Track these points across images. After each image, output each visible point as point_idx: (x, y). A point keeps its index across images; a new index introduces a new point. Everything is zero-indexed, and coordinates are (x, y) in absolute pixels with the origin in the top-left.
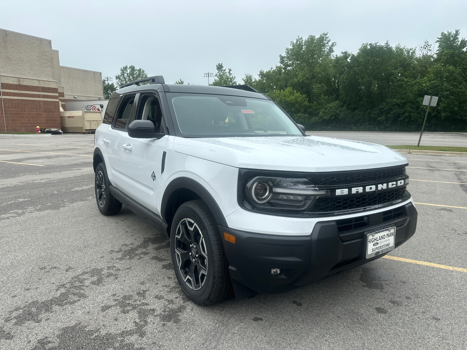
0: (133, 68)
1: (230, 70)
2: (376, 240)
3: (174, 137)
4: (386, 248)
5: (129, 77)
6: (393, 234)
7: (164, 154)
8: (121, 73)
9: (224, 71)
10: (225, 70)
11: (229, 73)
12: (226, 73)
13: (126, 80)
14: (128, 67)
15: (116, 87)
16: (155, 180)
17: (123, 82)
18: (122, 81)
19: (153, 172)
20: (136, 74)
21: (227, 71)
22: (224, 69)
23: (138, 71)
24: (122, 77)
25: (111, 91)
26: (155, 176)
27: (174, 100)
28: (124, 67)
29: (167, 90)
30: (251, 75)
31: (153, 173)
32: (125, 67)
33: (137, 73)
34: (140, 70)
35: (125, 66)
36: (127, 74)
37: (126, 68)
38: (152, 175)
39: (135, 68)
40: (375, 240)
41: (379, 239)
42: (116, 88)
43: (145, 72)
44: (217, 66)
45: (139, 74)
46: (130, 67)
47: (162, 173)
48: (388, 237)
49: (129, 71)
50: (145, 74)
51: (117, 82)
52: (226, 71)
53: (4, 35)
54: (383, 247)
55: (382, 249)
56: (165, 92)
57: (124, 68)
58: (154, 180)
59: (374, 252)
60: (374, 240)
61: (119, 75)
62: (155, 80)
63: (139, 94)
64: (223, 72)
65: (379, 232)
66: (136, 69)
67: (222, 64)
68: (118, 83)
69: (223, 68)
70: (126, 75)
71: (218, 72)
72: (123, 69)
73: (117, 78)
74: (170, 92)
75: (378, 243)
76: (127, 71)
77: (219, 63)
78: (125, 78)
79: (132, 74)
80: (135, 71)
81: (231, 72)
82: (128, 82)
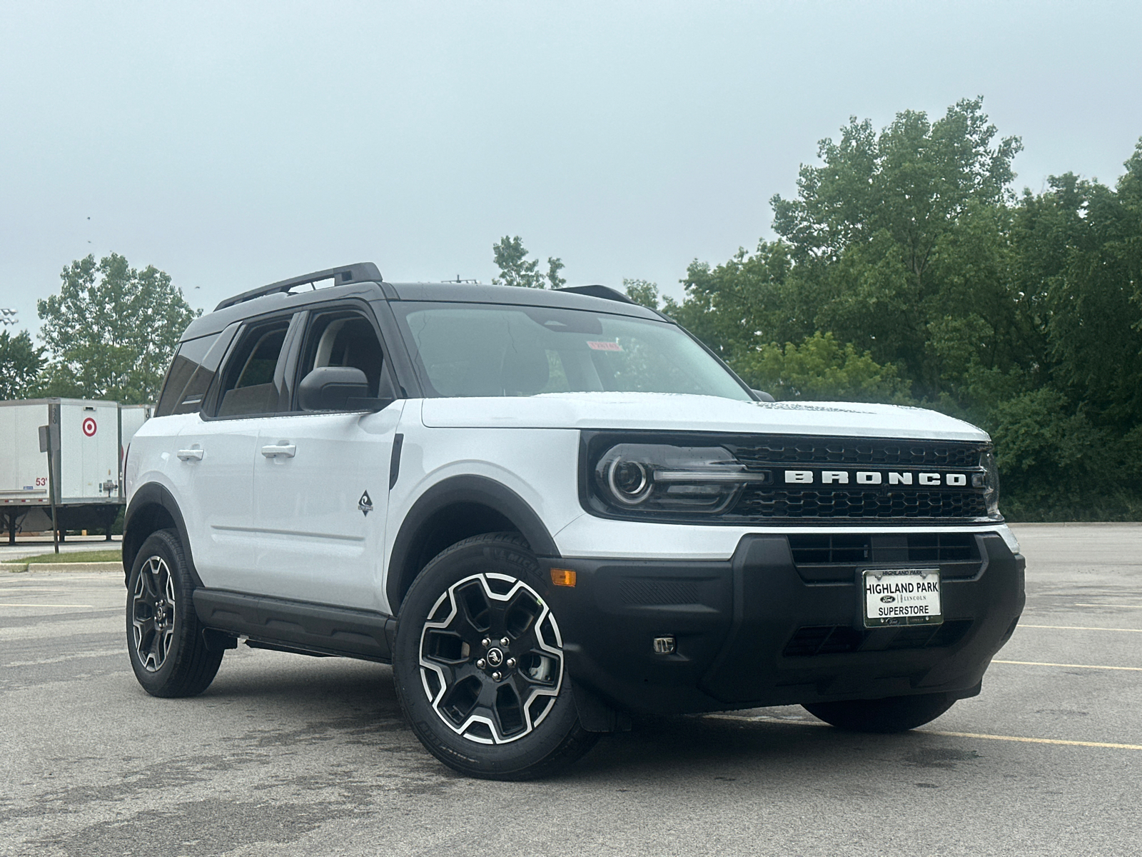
0: (117, 267)
1: (556, 265)
3: (421, 400)
5: (101, 305)
7: (399, 439)
8: (65, 290)
9: (527, 269)
10: (534, 264)
11: (552, 276)
12: (538, 276)
13: (85, 319)
14: (98, 263)
15: (42, 350)
16: (369, 513)
17: (73, 327)
18: (67, 321)
19: (366, 492)
20: (129, 293)
21: (544, 268)
22: (527, 259)
23: (141, 279)
24: (68, 308)
25: (14, 367)
26: (369, 503)
27: (414, 319)
28: (80, 260)
29: (392, 295)
30: (651, 281)
31: (366, 494)
32: (84, 262)
33: (134, 285)
34: (149, 275)
35: (85, 256)
36: (92, 292)
37: (86, 267)
38: (360, 503)
39: (130, 268)
42: (39, 355)
43: (171, 283)
44: (496, 248)
45: (147, 292)
46: (105, 263)
47: (391, 488)
49: (99, 278)
50: (172, 290)
51: (44, 329)
52: (536, 269)
56: (388, 300)
57: (76, 266)
58: (365, 513)
61: (52, 300)
62: (354, 273)
63: (304, 314)
64: (523, 273)
66: (134, 272)
67: (518, 239)
68: (48, 333)
69: (524, 259)
70: (85, 295)
71: (503, 276)
72: (74, 273)
73: (47, 309)
74: (400, 300)
76: (92, 281)
77: (505, 238)
78: (81, 312)
79: (113, 290)
80: (129, 279)
81: (560, 274)
82: (95, 328)
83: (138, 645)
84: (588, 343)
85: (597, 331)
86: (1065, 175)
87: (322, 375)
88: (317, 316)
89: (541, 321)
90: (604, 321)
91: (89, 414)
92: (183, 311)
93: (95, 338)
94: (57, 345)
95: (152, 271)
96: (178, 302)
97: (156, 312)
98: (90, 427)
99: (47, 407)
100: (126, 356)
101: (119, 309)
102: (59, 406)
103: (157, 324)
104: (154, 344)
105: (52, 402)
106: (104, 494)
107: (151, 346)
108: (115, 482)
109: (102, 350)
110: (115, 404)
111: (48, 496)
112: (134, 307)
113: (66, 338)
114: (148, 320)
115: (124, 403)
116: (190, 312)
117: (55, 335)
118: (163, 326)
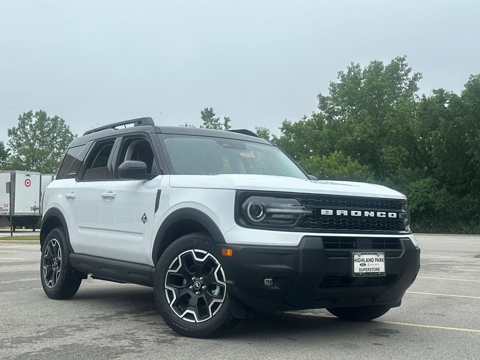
0: (42, 116)
1: (227, 120)
3: (169, 175)
5: (35, 131)
7: (159, 192)
8: (19, 125)
9: (215, 122)
10: (218, 119)
11: (226, 125)
12: (219, 124)
13: (28, 137)
14: (34, 113)
15: (9, 150)
16: (146, 223)
17: (22, 140)
18: (20, 138)
19: (145, 214)
20: (47, 127)
21: (222, 121)
22: (215, 117)
23: (52, 121)
24: (21, 132)
26: (146, 218)
27: (167, 141)
28: (26, 112)
29: (159, 131)
30: (267, 128)
31: (144, 215)
32: (28, 113)
33: (49, 124)
34: (55, 119)
35: (29, 111)
36: (31, 126)
37: (29, 115)
38: (142, 218)
39: (47, 116)
42: (7, 152)
43: (65, 123)
44: (202, 113)
45: (54, 127)
46: (37, 114)
47: (155, 212)
49: (34, 120)
50: (65, 126)
51: (10, 141)
52: (219, 121)
56: (157, 133)
57: (25, 115)
58: (144, 222)
61: (14, 129)
62: (142, 122)
63: (121, 138)
64: (213, 123)
66: (49, 118)
67: (211, 109)
68: (11, 143)
69: (214, 117)
70: (28, 127)
71: (205, 124)
72: (24, 118)
73: (11, 132)
74: (162, 133)
76: (31, 121)
77: (206, 108)
78: (26, 134)
79: (40, 125)
80: (47, 121)
81: (229, 124)
82: (32, 141)
83: (45, 276)
84: (240, 153)
85: (244, 148)
86: (440, 89)
87: (128, 164)
88: (126, 139)
89: (221, 144)
90: (247, 144)
91: (28, 178)
92: (69, 135)
93: (32, 145)
94: (15, 148)
95: (57, 118)
96: (67, 131)
97: (58, 135)
98: (28, 183)
99: (10, 174)
100: (44, 153)
101: (42, 133)
102: (15, 173)
103: (58, 140)
104: (57, 148)
105: (12, 172)
106: (33, 212)
107: (55, 149)
108: (38, 206)
109: (34, 151)
110: (39, 173)
111: (9, 212)
112: (49, 133)
113: (19, 145)
114: (54, 138)
115: (43, 173)
116: (72, 135)
117: (14, 143)
118: (61, 141)
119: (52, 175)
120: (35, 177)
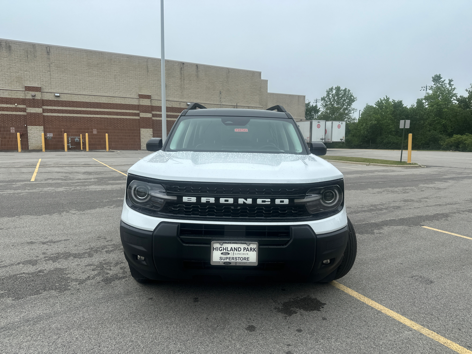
0: (338, 89)
1: (450, 81)
2: (226, 249)
4: (243, 261)
5: (334, 97)
6: (256, 249)
8: (327, 95)
9: (442, 82)
10: (444, 81)
11: (450, 84)
12: (445, 84)
13: (331, 101)
14: (334, 88)
17: (328, 103)
18: (327, 102)
20: (341, 94)
21: (447, 82)
22: (442, 80)
23: (343, 91)
24: (327, 99)
25: (314, 112)
28: (330, 88)
32: (331, 88)
33: (342, 93)
34: (345, 90)
35: (331, 87)
36: (332, 95)
37: (331, 89)
39: (341, 89)
40: (224, 249)
41: (231, 250)
42: (319, 109)
43: (350, 92)
44: (433, 77)
45: (345, 94)
46: (336, 88)
48: (245, 250)
49: (334, 92)
50: (351, 93)
51: (322, 104)
52: (444, 82)
53: (228, 72)
54: (238, 259)
55: (235, 261)
57: (329, 89)
59: (222, 261)
60: (222, 249)
61: (324, 97)
64: (441, 83)
65: (230, 243)
66: (342, 89)
67: (440, 75)
68: (323, 104)
69: (441, 80)
70: (331, 95)
71: (435, 84)
72: (329, 91)
73: (323, 99)
75: (229, 254)
76: (333, 92)
77: (436, 74)
78: (330, 99)
79: (337, 94)
80: (341, 91)
81: (452, 83)
82: (333, 103)
91: (319, 123)
92: (352, 98)
93: (332, 105)
94: (324, 107)
95: (346, 89)
96: (352, 96)
97: (347, 98)
98: (319, 126)
99: (310, 122)
100: (339, 109)
101: (338, 98)
102: (312, 122)
103: (347, 101)
104: (346, 106)
106: (321, 141)
107: (345, 106)
108: (324, 138)
109: (334, 108)
110: (325, 121)
111: (309, 141)
112: (342, 97)
113: (326, 105)
114: (345, 100)
116: (354, 98)
117: (324, 105)
118: (348, 102)
119: (332, 121)
120: (322, 123)
